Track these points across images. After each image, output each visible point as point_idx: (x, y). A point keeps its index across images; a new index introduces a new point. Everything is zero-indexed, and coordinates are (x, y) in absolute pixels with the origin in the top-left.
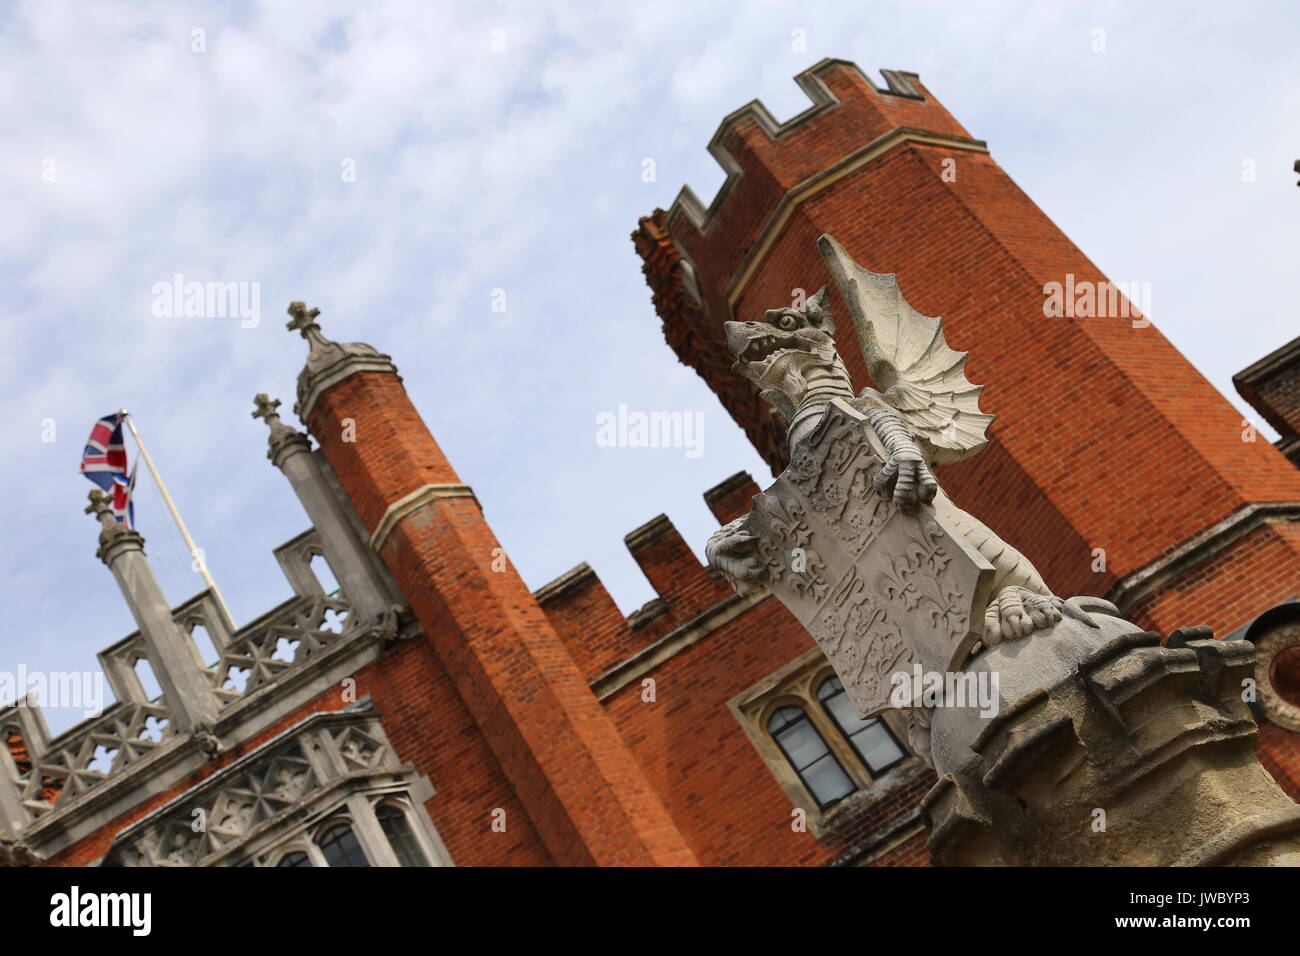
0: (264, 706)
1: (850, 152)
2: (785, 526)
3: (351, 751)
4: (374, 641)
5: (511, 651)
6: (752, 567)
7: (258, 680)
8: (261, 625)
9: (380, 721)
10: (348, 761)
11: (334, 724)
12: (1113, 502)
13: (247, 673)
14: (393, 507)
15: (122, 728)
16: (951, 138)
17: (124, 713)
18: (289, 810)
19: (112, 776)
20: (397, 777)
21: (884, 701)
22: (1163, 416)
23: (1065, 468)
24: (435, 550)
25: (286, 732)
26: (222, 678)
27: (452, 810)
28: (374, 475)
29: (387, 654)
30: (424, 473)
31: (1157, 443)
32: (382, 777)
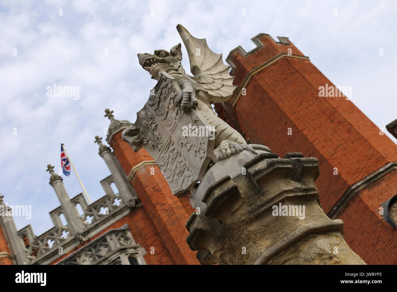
0: (96, 227)
1: (267, 60)
2: (148, 123)
3: (121, 240)
4: (129, 208)
5: (168, 210)
6: (136, 139)
7: (95, 220)
8: (96, 203)
9: (130, 232)
10: (120, 244)
11: (116, 232)
12: (348, 163)
13: (92, 218)
14: (134, 168)
15: (55, 234)
16: (298, 56)
17: (56, 230)
18: (103, 258)
19: (52, 248)
20: (135, 248)
21: (180, 187)
22: (363, 137)
23: (333, 152)
24: (146, 180)
25: (102, 235)
26: (84, 219)
27: (151, 258)
28: (128, 159)
29: (132, 212)
30: (143, 158)
31: (361, 145)
32: (130, 248)
